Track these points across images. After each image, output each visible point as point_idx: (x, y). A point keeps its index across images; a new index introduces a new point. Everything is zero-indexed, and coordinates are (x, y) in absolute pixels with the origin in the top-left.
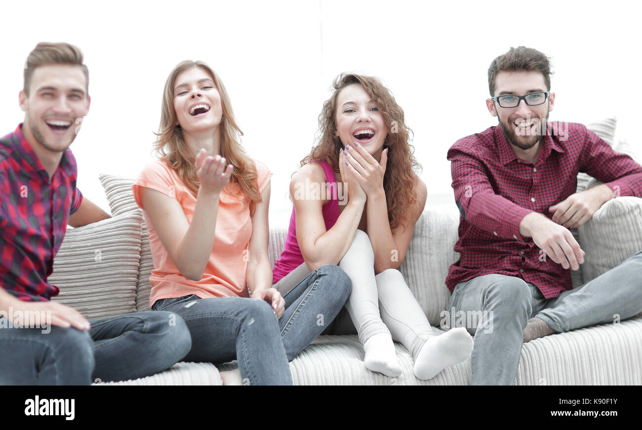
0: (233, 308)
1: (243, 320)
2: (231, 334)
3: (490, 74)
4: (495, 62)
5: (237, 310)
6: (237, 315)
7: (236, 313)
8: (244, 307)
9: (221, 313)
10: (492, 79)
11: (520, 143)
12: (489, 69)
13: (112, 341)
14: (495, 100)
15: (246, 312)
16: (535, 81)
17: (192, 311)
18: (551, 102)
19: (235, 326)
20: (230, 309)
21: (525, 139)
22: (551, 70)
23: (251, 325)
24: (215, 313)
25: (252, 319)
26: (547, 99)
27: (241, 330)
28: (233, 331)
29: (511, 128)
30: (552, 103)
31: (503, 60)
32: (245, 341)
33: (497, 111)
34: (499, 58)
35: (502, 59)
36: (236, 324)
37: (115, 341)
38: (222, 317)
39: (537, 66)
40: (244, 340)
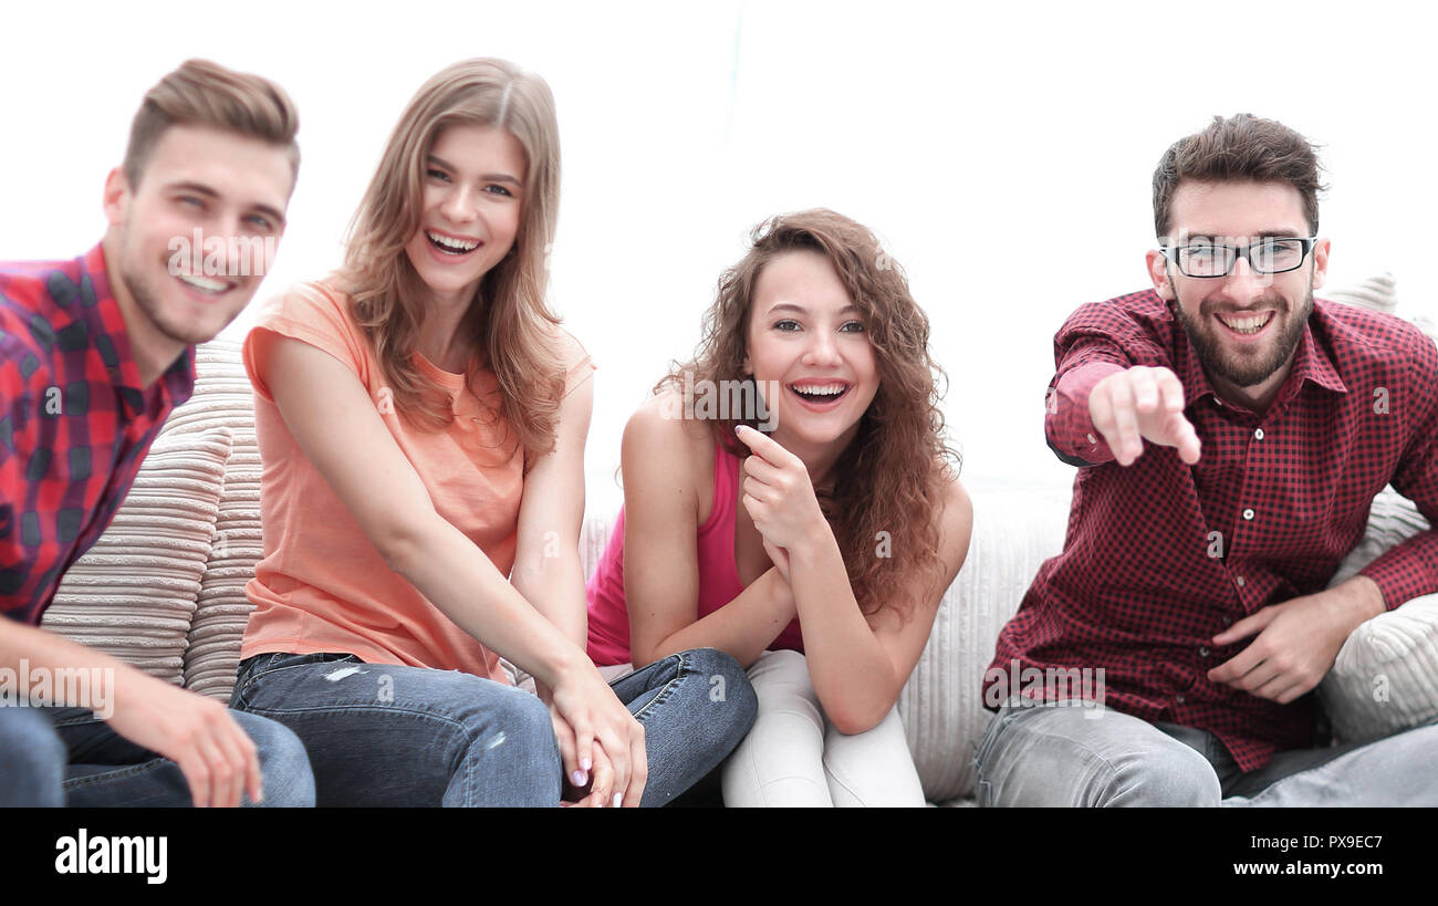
0: (454, 700)
1: (475, 734)
2: (438, 763)
3: (1157, 187)
4: (1172, 154)
5: (464, 705)
6: (462, 718)
7: (459, 713)
8: (485, 702)
9: (422, 705)
10: (1164, 199)
11: (1232, 367)
12: (1157, 173)
13: (114, 776)
14: (1170, 254)
15: (486, 716)
16: (1274, 206)
17: (344, 691)
18: (1320, 263)
19: (451, 745)
20: (447, 701)
21: (1245, 357)
22: (1321, 182)
23: (497, 748)
24: (406, 705)
25: (501, 734)
26: (1308, 256)
27: (467, 758)
28: (445, 757)
29: (1209, 329)
30: (1321, 267)
31: (1193, 151)
32: (474, 787)
33: (1172, 284)
34: (1183, 143)
35: (1189, 146)
36: (455, 741)
37: (125, 777)
38: (421, 718)
39: (1282, 169)
40: (473, 783)
